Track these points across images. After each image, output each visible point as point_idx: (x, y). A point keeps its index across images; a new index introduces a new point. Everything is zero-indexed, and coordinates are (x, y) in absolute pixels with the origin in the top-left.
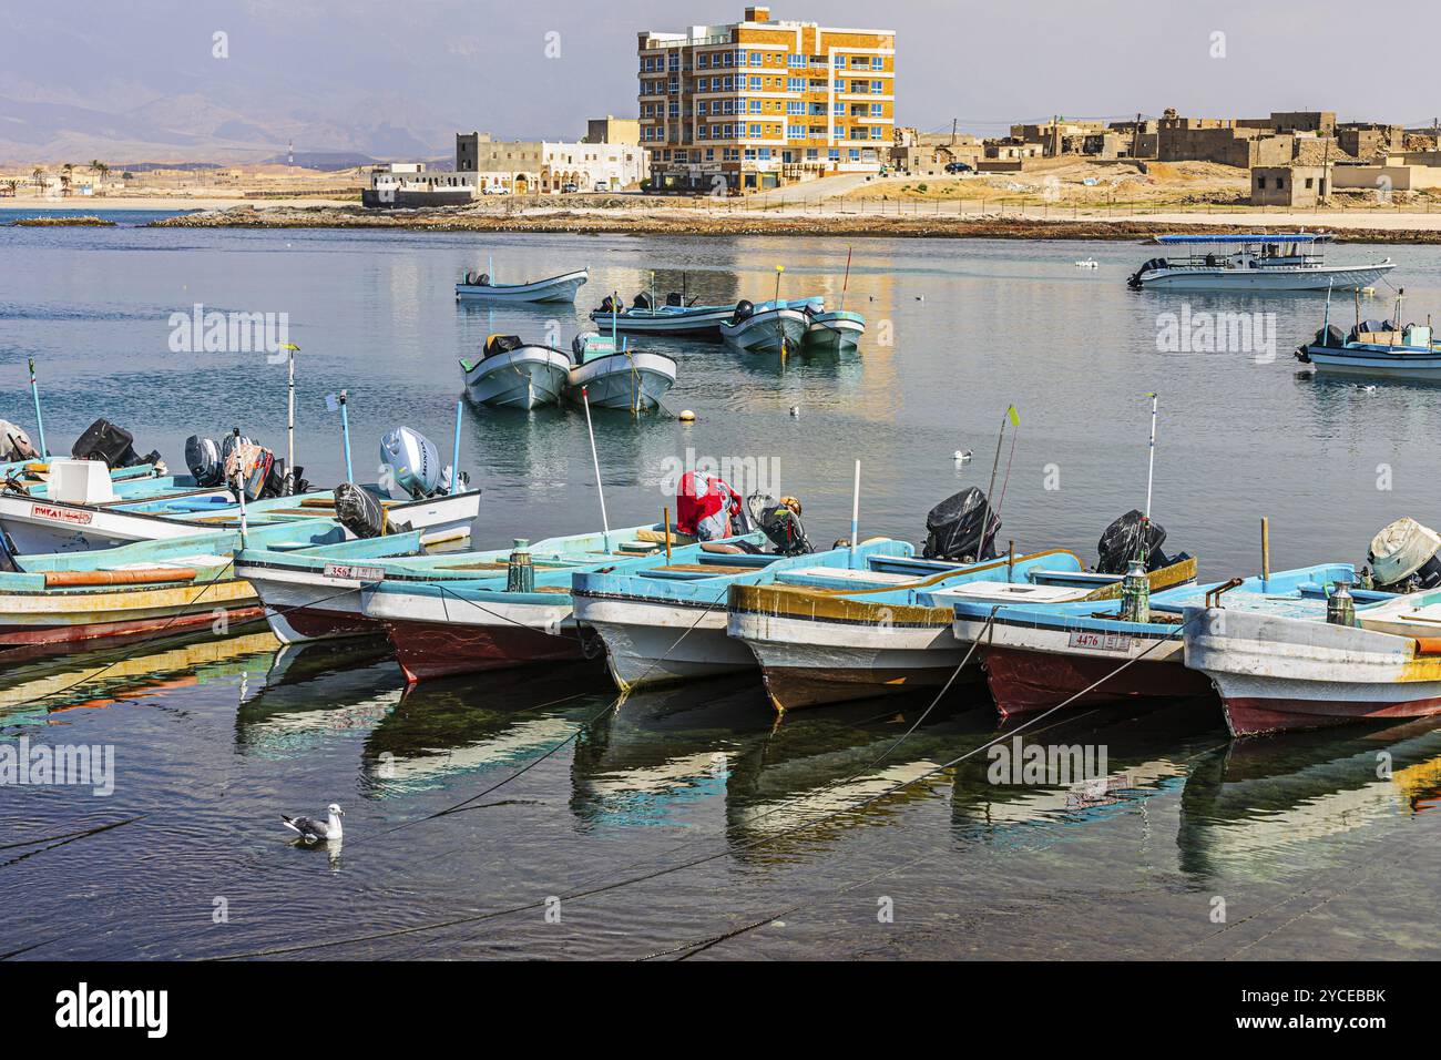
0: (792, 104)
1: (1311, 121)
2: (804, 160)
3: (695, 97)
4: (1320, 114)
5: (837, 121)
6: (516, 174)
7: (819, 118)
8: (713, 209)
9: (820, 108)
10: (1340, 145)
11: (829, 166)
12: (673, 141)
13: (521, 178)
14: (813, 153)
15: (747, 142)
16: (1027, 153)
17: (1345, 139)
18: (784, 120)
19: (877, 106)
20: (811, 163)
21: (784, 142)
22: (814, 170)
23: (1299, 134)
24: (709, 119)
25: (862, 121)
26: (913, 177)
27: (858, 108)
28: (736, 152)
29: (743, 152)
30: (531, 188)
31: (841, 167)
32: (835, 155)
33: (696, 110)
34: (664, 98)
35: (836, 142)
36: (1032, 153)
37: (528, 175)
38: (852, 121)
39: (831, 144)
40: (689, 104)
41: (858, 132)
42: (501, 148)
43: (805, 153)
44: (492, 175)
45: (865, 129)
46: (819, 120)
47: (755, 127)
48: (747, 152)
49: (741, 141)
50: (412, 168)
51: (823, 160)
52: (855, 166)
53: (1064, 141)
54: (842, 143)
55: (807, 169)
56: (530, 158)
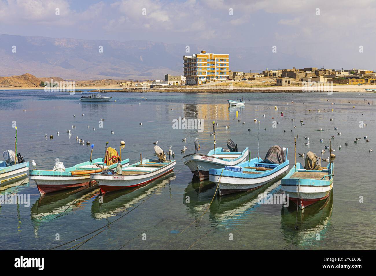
0: (208, 68)
1: (310, 69)
2: (211, 79)
3: (191, 67)
4: (312, 68)
5: (217, 71)
6: (176, 82)
7: (213, 71)
8: (195, 88)
9: (214, 69)
10: (315, 74)
11: (216, 79)
12: (188, 76)
13: (177, 82)
14: (213, 77)
15: (199, 75)
16: (260, 76)
17: (316, 72)
18: (206, 71)
19: (225, 68)
20: (212, 79)
21: (206, 75)
22: (213, 80)
23: (307, 72)
24: (193, 71)
25: (222, 71)
26: (236, 81)
27: (222, 69)
28: (197, 77)
29: (198, 77)
30: (179, 84)
31: (218, 80)
32: (217, 77)
33: (191, 70)
34: (187, 68)
35: (217, 75)
36: (262, 76)
37: (178, 82)
38: (220, 71)
39: (216, 75)
40: (190, 68)
41: (222, 73)
42: (173, 77)
43: (211, 77)
44: (171, 82)
45: (223, 73)
46: (214, 71)
47: (200, 73)
48: (199, 77)
49: (198, 75)
50: (160, 81)
51: (215, 79)
52: (221, 79)
53: (269, 74)
54: (218, 75)
55: (211, 80)
56: (179, 79)
